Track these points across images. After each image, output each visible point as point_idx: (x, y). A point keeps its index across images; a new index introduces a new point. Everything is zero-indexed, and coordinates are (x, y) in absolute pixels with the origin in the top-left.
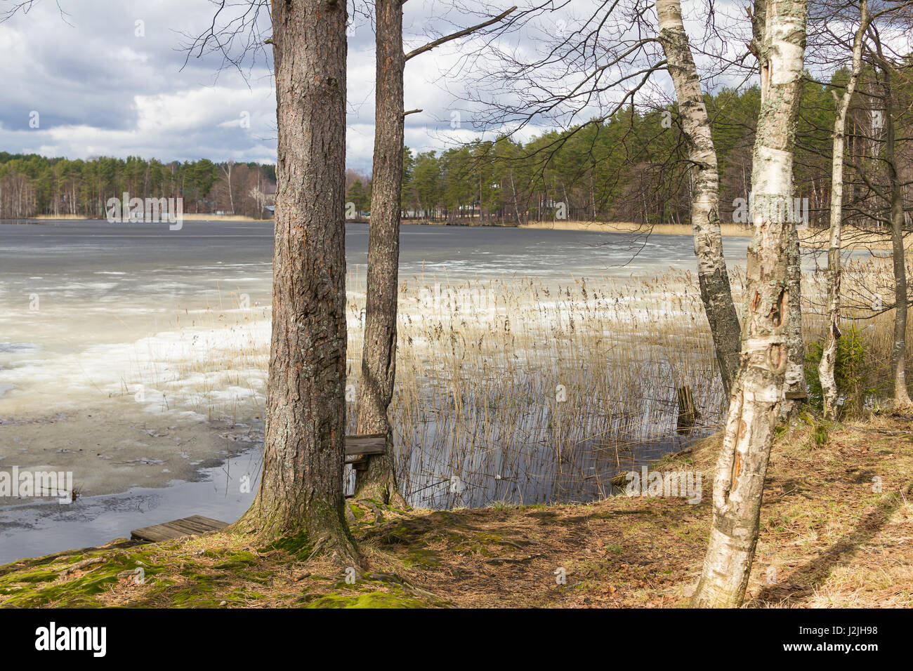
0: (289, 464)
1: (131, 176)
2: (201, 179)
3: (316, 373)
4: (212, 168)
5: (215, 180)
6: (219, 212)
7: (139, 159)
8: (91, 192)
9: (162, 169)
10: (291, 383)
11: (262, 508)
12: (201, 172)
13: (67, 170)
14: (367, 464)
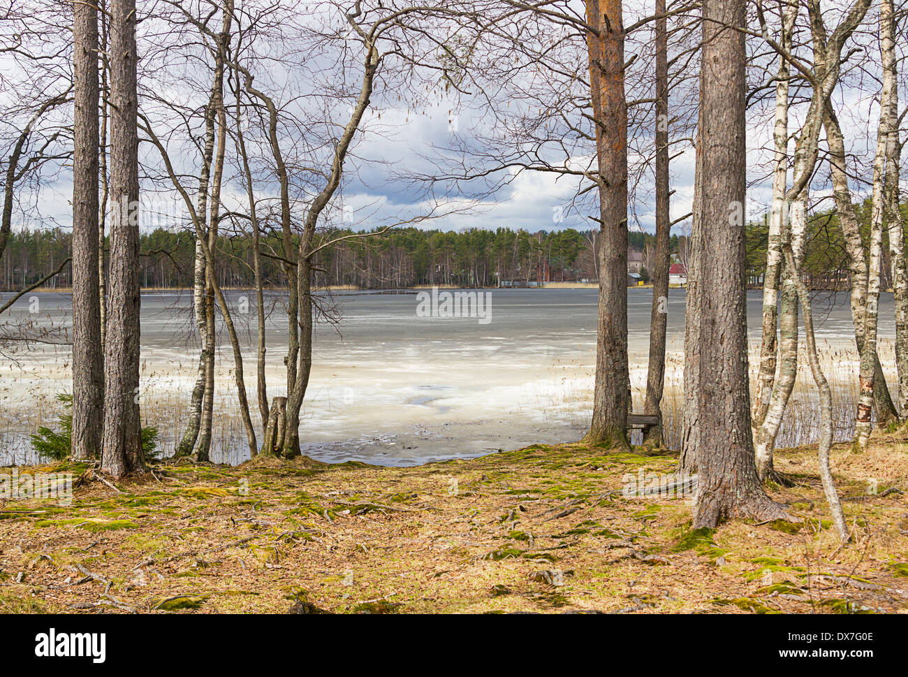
0: (603, 413)
1: (500, 247)
2: (567, 248)
3: (615, 376)
4: (577, 238)
5: (580, 249)
6: (584, 280)
7: (508, 229)
8: (464, 263)
9: (530, 240)
10: (604, 380)
11: (592, 432)
12: (566, 241)
13: (441, 242)
14: (649, 430)
